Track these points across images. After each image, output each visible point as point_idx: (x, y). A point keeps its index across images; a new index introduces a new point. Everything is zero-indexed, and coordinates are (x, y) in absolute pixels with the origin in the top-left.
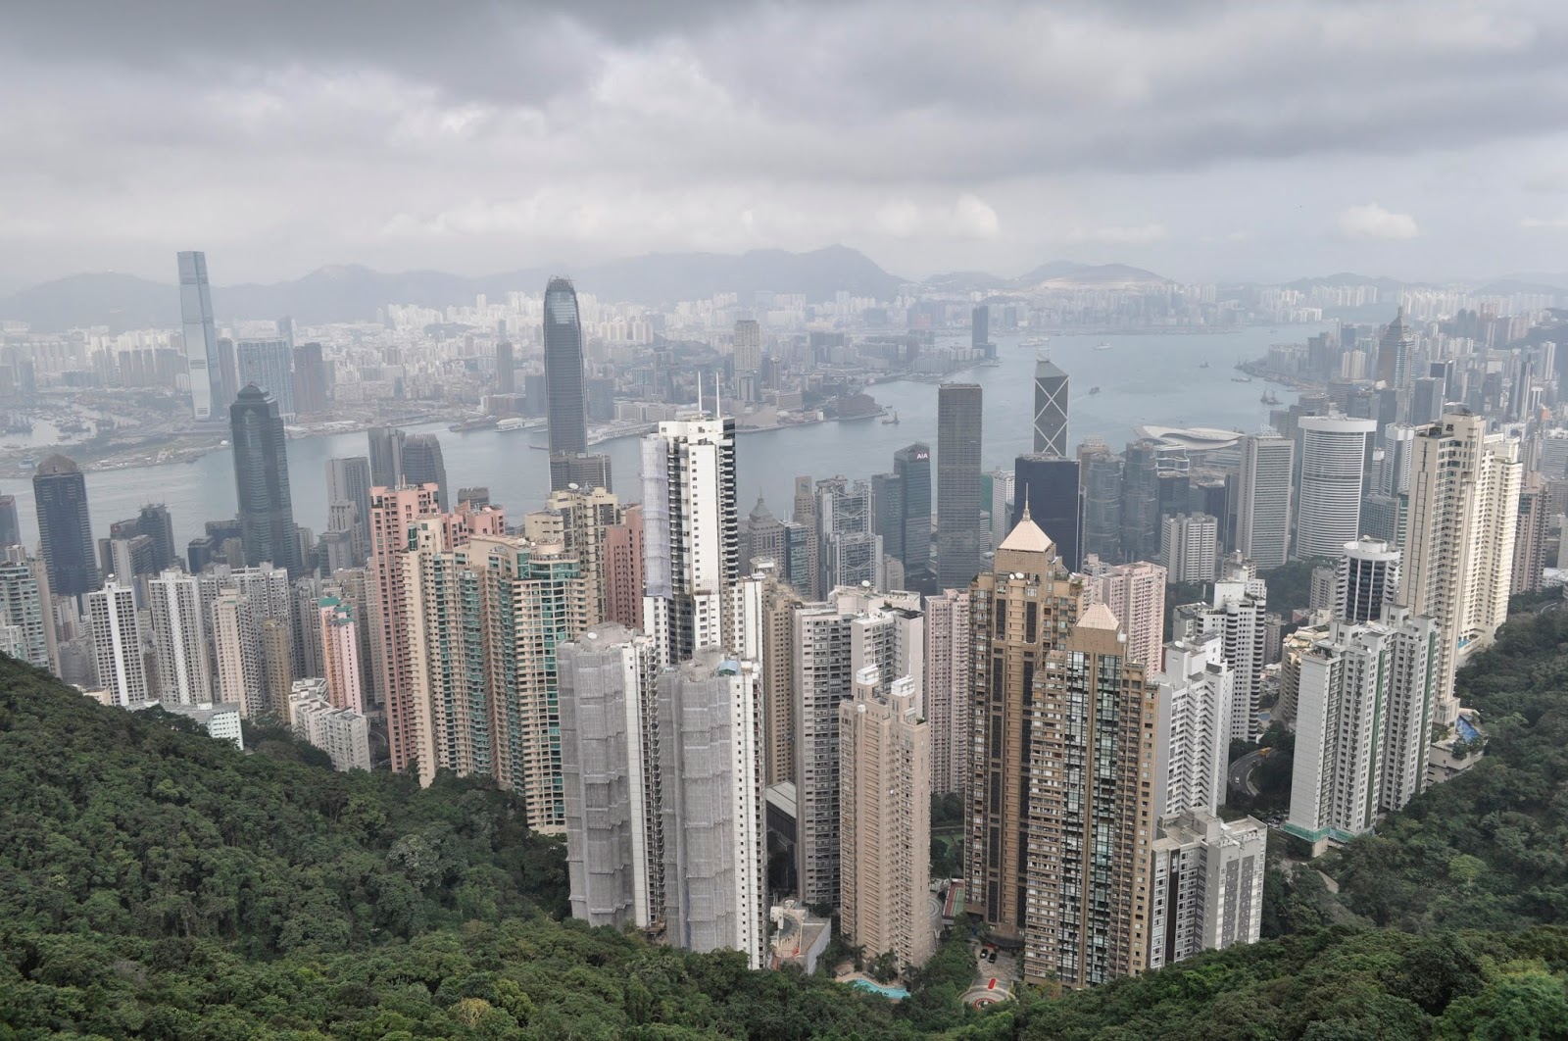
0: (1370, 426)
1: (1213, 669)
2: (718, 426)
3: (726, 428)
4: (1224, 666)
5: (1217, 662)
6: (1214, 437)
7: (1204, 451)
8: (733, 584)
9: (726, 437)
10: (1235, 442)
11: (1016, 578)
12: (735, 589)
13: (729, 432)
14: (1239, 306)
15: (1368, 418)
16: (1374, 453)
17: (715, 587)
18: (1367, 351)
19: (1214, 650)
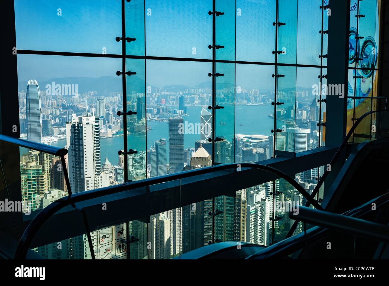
0: (308, 131)
1: (263, 200)
2: (93, 118)
3: (96, 119)
4: (267, 200)
5: (264, 198)
6: (260, 138)
7: (257, 142)
8: (99, 175)
9: (96, 122)
10: (267, 139)
11: (198, 167)
12: (100, 176)
13: (97, 121)
14: (266, 97)
15: (308, 128)
16: (310, 141)
17: (92, 176)
18: (306, 111)
19: (263, 194)
